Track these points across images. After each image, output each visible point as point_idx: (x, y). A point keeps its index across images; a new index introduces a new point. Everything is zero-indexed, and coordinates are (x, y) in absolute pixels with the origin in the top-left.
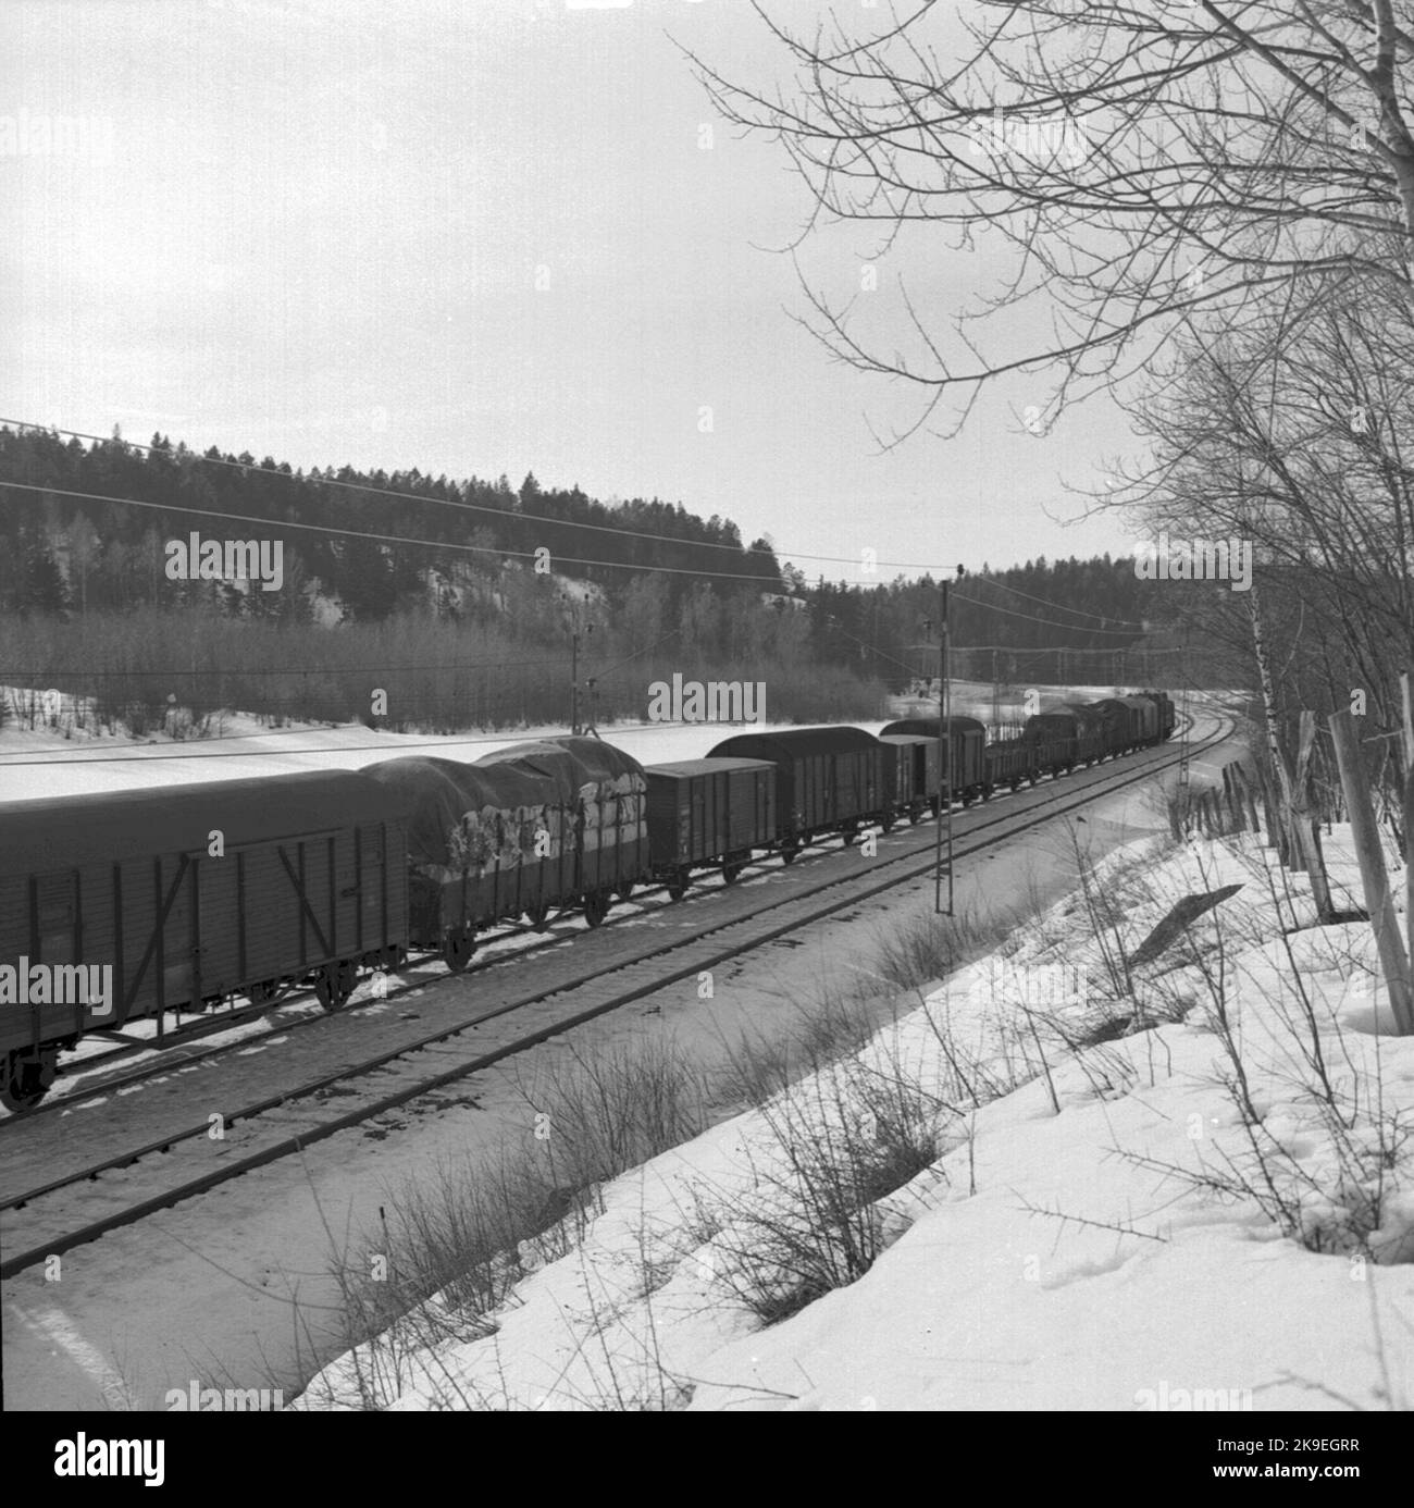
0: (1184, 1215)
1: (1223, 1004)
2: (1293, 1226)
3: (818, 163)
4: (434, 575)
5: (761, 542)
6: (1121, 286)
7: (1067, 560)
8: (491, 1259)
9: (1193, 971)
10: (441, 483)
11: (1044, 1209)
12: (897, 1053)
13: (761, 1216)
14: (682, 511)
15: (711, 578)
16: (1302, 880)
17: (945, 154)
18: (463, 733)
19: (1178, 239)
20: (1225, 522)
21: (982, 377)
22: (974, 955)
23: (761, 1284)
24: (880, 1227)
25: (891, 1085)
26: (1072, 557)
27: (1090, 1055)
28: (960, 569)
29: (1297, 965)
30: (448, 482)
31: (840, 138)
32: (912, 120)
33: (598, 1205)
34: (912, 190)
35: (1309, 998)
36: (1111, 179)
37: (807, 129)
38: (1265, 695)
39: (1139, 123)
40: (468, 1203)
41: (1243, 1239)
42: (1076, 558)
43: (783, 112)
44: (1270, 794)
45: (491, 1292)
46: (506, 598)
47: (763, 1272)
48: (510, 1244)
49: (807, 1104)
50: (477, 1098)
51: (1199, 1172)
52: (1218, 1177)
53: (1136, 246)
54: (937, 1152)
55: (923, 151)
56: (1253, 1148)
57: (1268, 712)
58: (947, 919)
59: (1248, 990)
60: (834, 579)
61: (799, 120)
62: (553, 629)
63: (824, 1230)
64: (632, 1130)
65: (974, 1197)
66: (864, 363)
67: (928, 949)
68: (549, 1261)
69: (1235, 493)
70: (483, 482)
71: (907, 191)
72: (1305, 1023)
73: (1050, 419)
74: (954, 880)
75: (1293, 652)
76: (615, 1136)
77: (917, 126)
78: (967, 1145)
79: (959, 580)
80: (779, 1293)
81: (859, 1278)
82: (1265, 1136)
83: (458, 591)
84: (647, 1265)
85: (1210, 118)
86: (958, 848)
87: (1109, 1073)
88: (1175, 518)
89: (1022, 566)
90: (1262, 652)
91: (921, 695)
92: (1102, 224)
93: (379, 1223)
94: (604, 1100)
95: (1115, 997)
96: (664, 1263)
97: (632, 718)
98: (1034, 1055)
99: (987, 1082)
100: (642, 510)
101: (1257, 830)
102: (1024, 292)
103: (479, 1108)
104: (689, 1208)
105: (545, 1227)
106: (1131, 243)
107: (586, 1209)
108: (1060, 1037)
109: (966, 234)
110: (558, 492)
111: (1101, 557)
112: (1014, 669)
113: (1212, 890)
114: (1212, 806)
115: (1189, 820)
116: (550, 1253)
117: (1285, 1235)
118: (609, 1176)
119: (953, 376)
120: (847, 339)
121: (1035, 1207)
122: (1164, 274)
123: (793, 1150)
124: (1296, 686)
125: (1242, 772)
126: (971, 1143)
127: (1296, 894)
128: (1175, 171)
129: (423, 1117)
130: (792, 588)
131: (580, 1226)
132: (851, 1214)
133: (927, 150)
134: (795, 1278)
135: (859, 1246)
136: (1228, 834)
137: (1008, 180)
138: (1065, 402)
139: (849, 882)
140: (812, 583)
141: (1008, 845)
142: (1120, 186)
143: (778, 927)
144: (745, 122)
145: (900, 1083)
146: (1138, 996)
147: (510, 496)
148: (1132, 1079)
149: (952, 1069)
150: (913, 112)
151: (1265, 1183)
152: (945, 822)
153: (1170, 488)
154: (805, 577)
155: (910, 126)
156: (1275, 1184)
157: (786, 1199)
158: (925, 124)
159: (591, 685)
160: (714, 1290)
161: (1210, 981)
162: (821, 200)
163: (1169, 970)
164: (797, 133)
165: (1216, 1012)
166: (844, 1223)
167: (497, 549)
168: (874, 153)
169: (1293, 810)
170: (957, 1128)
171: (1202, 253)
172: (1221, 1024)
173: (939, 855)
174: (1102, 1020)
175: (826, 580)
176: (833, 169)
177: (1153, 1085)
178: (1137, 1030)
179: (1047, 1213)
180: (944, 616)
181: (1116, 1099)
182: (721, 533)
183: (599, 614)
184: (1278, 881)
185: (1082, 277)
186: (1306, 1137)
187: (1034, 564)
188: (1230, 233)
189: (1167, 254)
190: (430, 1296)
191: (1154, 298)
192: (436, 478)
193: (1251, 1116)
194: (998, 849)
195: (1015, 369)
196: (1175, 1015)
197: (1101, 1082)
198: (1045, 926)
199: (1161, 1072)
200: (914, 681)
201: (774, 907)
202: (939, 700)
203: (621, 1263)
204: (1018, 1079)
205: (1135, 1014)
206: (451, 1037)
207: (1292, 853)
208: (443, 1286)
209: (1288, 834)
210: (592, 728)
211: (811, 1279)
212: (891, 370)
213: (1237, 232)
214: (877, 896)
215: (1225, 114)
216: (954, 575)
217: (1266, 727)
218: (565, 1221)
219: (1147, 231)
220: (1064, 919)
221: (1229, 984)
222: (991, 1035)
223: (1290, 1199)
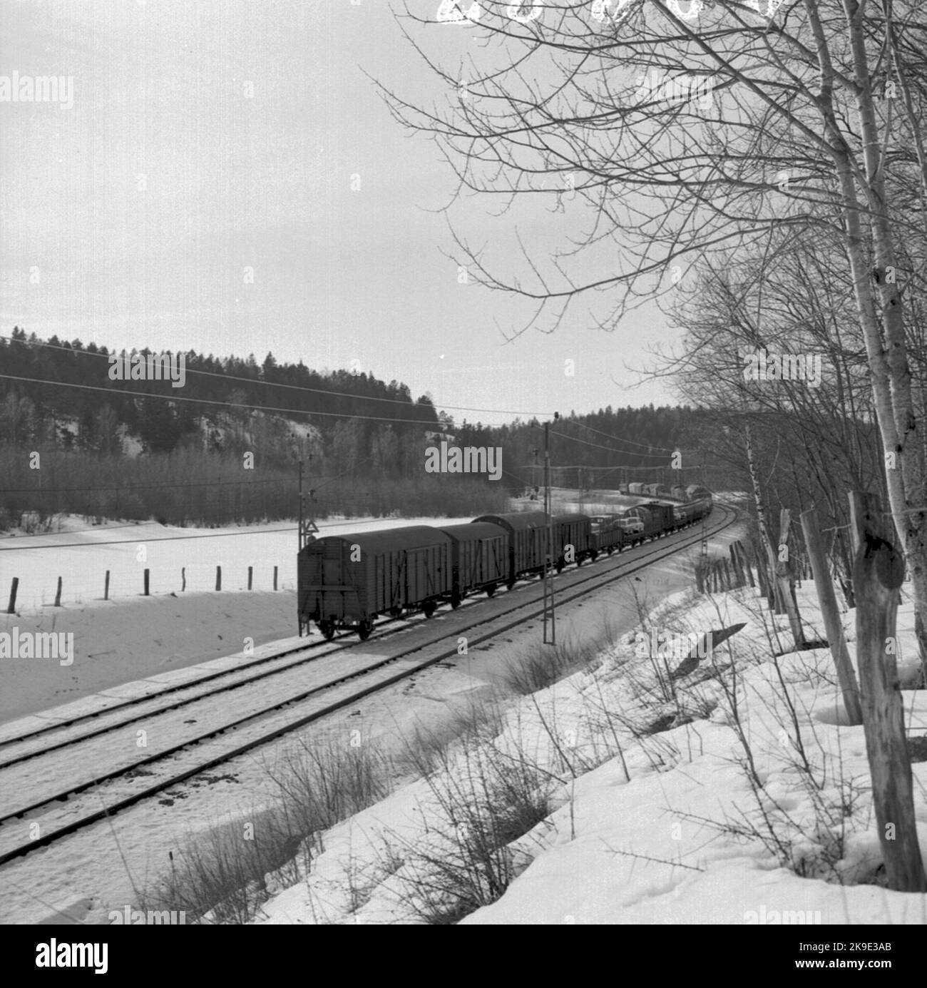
0: (715, 852)
1: (736, 705)
2: (787, 858)
3: (461, 152)
4: (205, 421)
5: (424, 398)
6: (660, 234)
7: (626, 408)
8: (245, 886)
9: (715, 684)
10: (209, 360)
11: (622, 851)
12: (521, 744)
13: (431, 856)
14: (372, 377)
15: (391, 422)
16: (784, 620)
17: (544, 147)
18: (225, 527)
19: (697, 205)
20: (728, 385)
21: (571, 294)
22: (570, 671)
23: (431, 904)
24: (511, 863)
25: (517, 764)
26: (629, 406)
27: (648, 742)
28: (557, 415)
29: (783, 678)
30: (214, 360)
31: (475, 137)
32: (522, 126)
33: (319, 847)
34: (523, 170)
35: (792, 701)
36: (652, 165)
37: (454, 131)
38: (756, 496)
39: (670, 128)
40: (229, 847)
41: (754, 868)
42: (632, 407)
43: (438, 120)
44: (761, 563)
45: (246, 910)
46: (253, 437)
47: (433, 895)
48: (259, 876)
49: (461, 780)
50: (236, 775)
51: (723, 822)
52: (735, 824)
53: (669, 208)
54: (548, 809)
55: (530, 146)
56: (759, 807)
57: (759, 507)
58: (551, 647)
59: (752, 696)
60: (473, 421)
61: (448, 125)
62: (286, 457)
63: (473, 865)
64: (342, 795)
65: (574, 841)
66: (494, 285)
67: (540, 668)
68: (286, 887)
69: (734, 366)
70: (238, 359)
71: (519, 171)
72: (789, 718)
73: (615, 320)
74: (556, 621)
75: (774, 469)
76: (331, 799)
77: (526, 129)
78: (568, 806)
79: (555, 422)
80: (443, 909)
81: (498, 899)
82: (767, 797)
83: (221, 432)
84: (353, 890)
85: (716, 126)
86: (558, 599)
87: (661, 754)
88: (697, 382)
89: (597, 412)
90: (753, 469)
91: (532, 498)
92: (648, 194)
93: (169, 864)
94: (322, 774)
95: (664, 701)
96: (365, 889)
97: (339, 515)
98: (611, 741)
99: (580, 760)
100: (345, 377)
101: (753, 585)
102: (598, 237)
103: (237, 782)
104: (381, 849)
105: (283, 863)
106: (666, 206)
107: (311, 849)
108: (629, 730)
109: (559, 202)
110: (288, 366)
111: (648, 405)
112: (592, 480)
113: (726, 628)
114: (723, 569)
115: (708, 579)
116: (286, 882)
117: (782, 865)
118: (327, 827)
119: (552, 293)
120: (482, 269)
121: (616, 850)
122: (688, 227)
123: (451, 811)
124: (775, 491)
125: (742, 548)
126: (572, 804)
127: (780, 629)
128: (693, 159)
129: (198, 789)
130: (445, 428)
131: (307, 863)
132: (491, 853)
133: (533, 145)
134: (454, 899)
135: (497, 875)
136: (735, 588)
137: (586, 165)
138: (625, 309)
139: (486, 624)
140: (458, 424)
141: (590, 597)
142: (658, 169)
143: (439, 655)
144: (413, 126)
145: (522, 761)
146: (680, 701)
147: (256, 368)
148: (677, 757)
149: (558, 753)
150: (523, 120)
151: (768, 830)
152: (549, 583)
153: (694, 364)
154: (454, 420)
155: (521, 130)
156: (775, 829)
157: (448, 844)
158: (531, 128)
159: (312, 494)
160: (400, 908)
161: (727, 691)
162: (463, 180)
163: (699, 682)
164: (447, 133)
165: (731, 711)
166: (487, 860)
167: (247, 404)
168: (498, 146)
169: (777, 575)
170: (560, 793)
171: (711, 214)
172: (734, 719)
173: (545, 605)
174: (656, 717)
175: (468, 422)
176: (472, 156)
177: (691, 761)
178: (679, 724)
179: (624, 853)
180: (547, 448)
181: (667, 771)
182: (398, 391)
183: (317, 447)
184: (769, 622)
185: (635, 228)
186: (793, 796)
187: (604, 411)
188: (730, 200)
189: (690, 214)
190: (203, 914)
191: (682, 243)
192: (206, 356)
193: (756, 782)
194: (584, 600)
195: (592, 288)
196: (704, 714)
197: (656, 760)
198: (616, 651)
199: (695, 753)
200: (527, 488)
201: (436, 642)
202: (543, 501)
203: (336, 888)
204: (602, 758)
205: (677, 713)
206: (218, 734)
207: (777, 602)
208: (213, 905)
209: (773, 588)
210: (312, 523)
211: (465, 899)
212: (511, 289)
213: (734, 199)
214: (505, 633)
215: (725, 123)
216: (552, 419)
217: (757, 517)
218: (297, 858)
219: (676, 199)
220: (629, 646)
221: (739, 692)
222: (582, 728)
223: (785, 840)
